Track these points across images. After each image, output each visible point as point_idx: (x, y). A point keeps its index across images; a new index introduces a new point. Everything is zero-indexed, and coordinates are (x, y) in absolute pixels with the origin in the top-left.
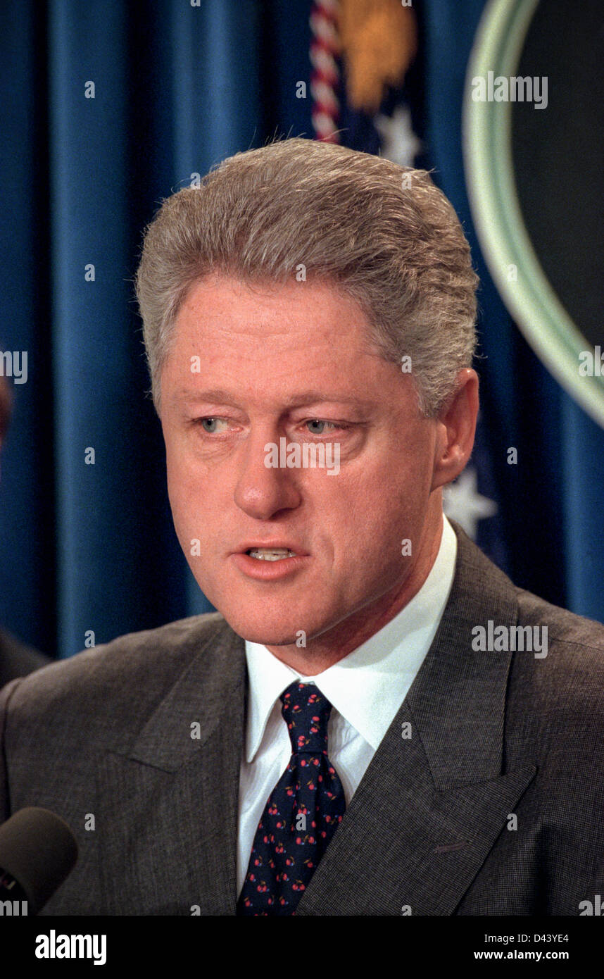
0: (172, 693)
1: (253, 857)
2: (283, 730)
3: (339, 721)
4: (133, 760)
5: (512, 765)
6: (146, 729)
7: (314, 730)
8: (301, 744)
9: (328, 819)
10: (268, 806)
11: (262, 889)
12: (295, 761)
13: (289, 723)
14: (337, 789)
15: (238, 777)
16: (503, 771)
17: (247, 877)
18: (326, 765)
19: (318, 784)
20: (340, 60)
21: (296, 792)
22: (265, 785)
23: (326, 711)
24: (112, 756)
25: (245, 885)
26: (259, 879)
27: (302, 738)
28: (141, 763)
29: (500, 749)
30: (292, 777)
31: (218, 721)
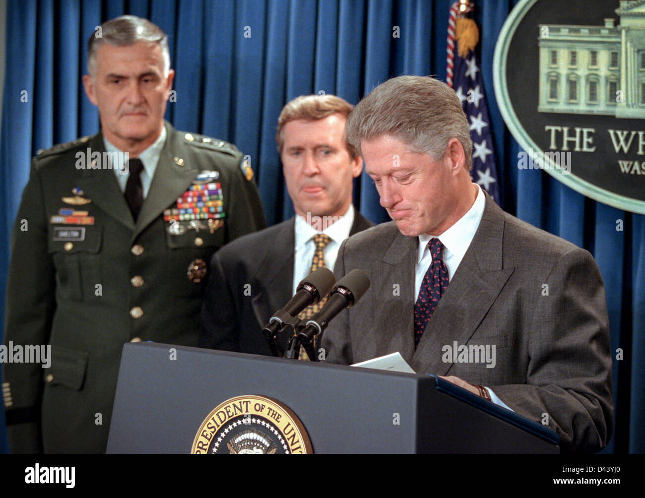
0: (395, 241)
1: (420, 292)
2: (429, 252)
3: (446, 250)
4: (384, 262)
5: (505, 267)
6: (387, 253)
7: (438, 252)
8: (434, 257)
9: (443, 279)
10: (425, 276)
11: (424, 301)
12: (433, 262)
13: (430, 250)
14: (446, 270)
15: (415, 267)
16: (503, 269)
17: (419, 297)
18: (442, 263)
19: (440, 268)
20: (456, 42)
21: (434, 271)
22: (423, 271)
23: (442, 247)
24: (377, 261)
25: (418, 300)
26: (422, 298)
27: (434, 255)
28: (386, 263)
29: (502, 261)
30: (432, 267)
31: (409, 249)
